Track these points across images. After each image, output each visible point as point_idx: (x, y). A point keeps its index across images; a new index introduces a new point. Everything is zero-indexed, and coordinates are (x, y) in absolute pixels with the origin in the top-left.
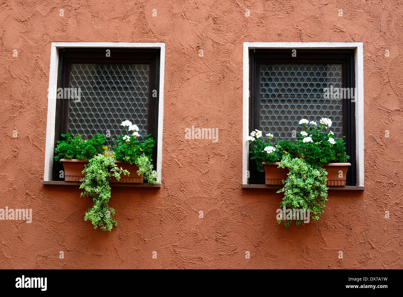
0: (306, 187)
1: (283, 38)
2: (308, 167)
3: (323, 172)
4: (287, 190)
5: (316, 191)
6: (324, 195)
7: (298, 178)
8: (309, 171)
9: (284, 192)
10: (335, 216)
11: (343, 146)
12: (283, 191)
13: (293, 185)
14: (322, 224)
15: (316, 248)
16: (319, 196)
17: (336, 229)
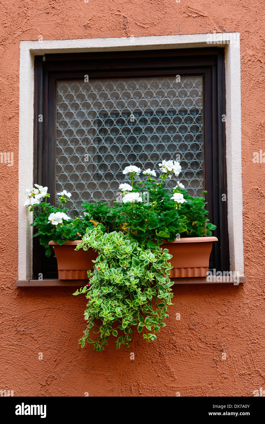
0: (127, 284)
1: (93, 32)
2: (132, 246)
3: (164, 254)
4: (91, 289)
5: (149, 289)
6: (166, 295)
7: (113, 266)
8: (136, 254)
9: (86, 294)
10: (190, 329)
11: (203, 208)
12: (84, 291)
13: (102, 281)
14: (165, 344)
15: (154, 385)
16: (155, 297)
17: (193, 352)
